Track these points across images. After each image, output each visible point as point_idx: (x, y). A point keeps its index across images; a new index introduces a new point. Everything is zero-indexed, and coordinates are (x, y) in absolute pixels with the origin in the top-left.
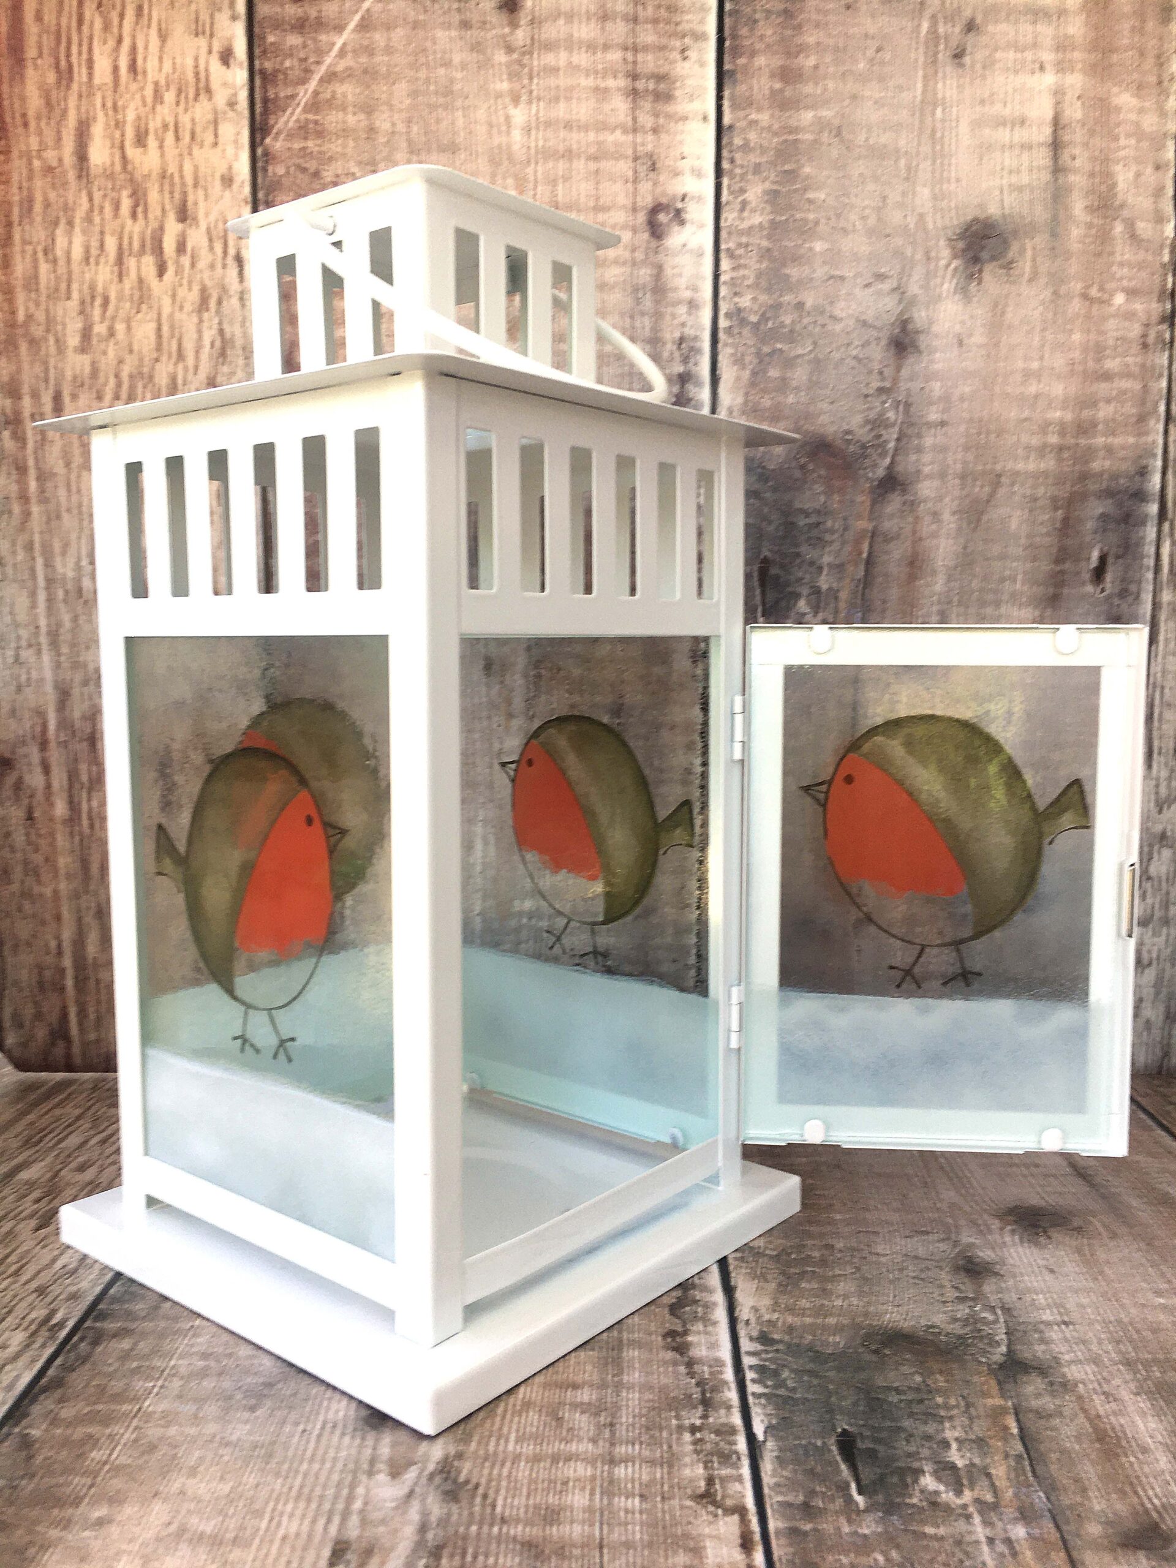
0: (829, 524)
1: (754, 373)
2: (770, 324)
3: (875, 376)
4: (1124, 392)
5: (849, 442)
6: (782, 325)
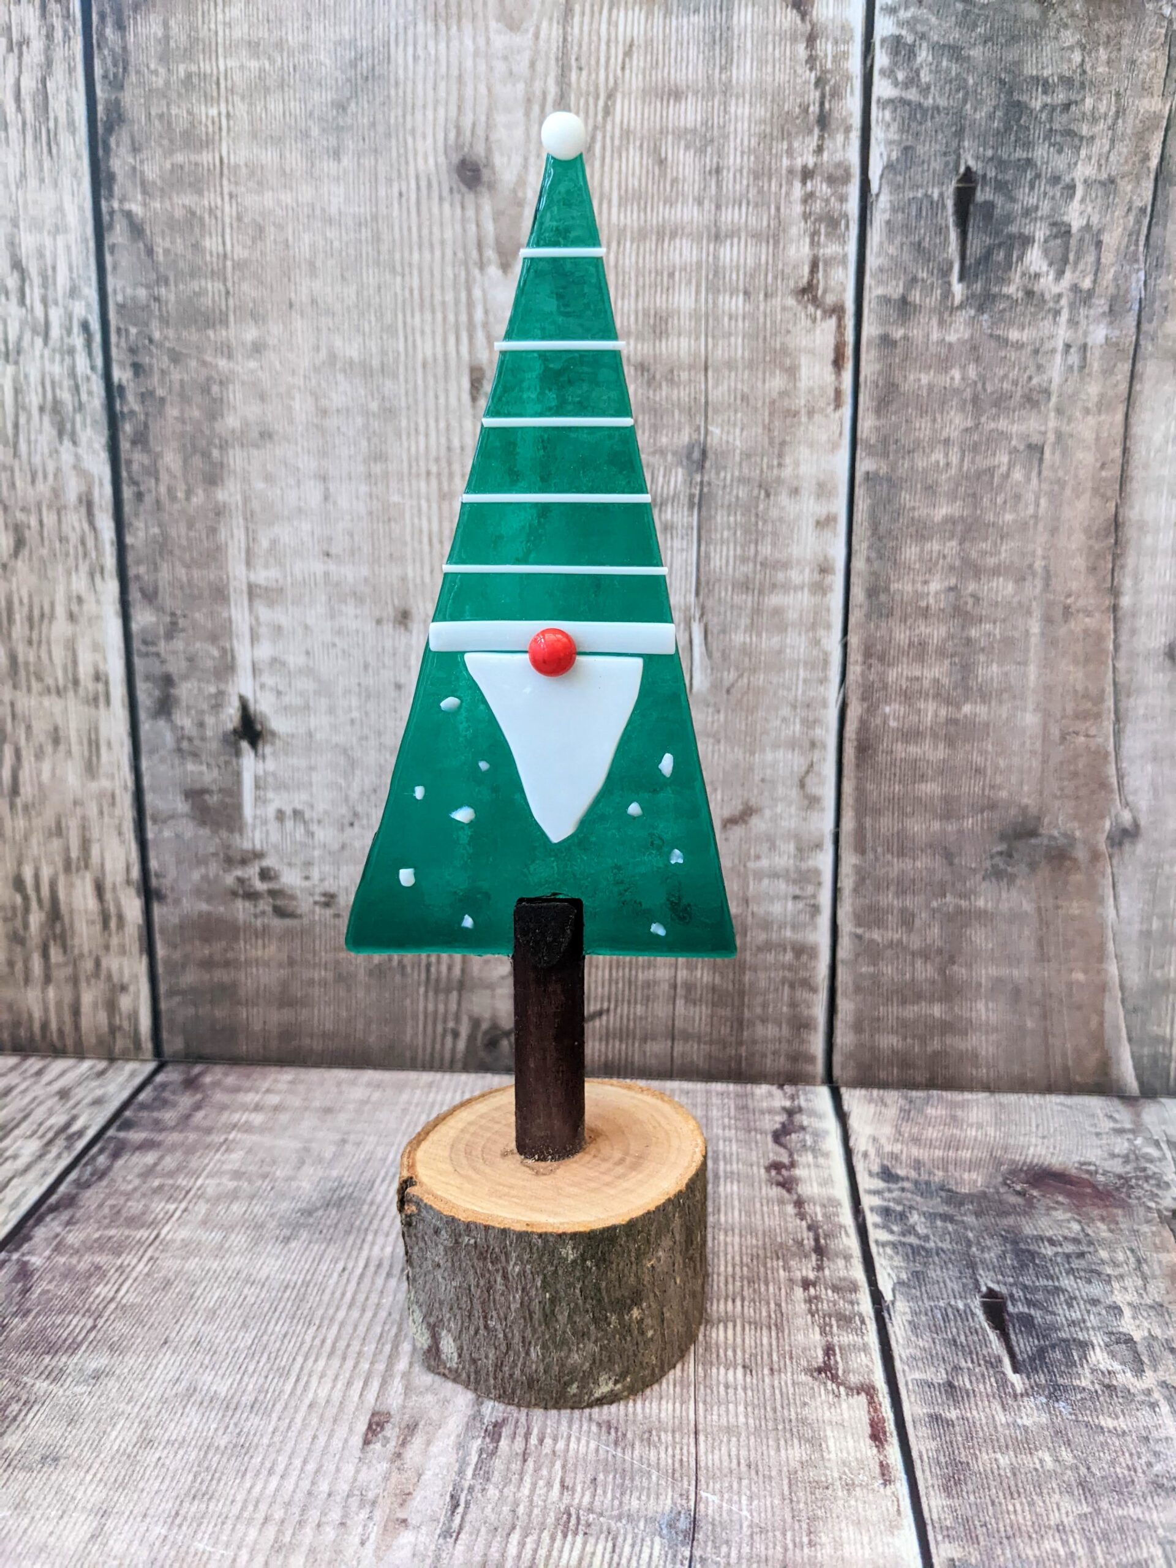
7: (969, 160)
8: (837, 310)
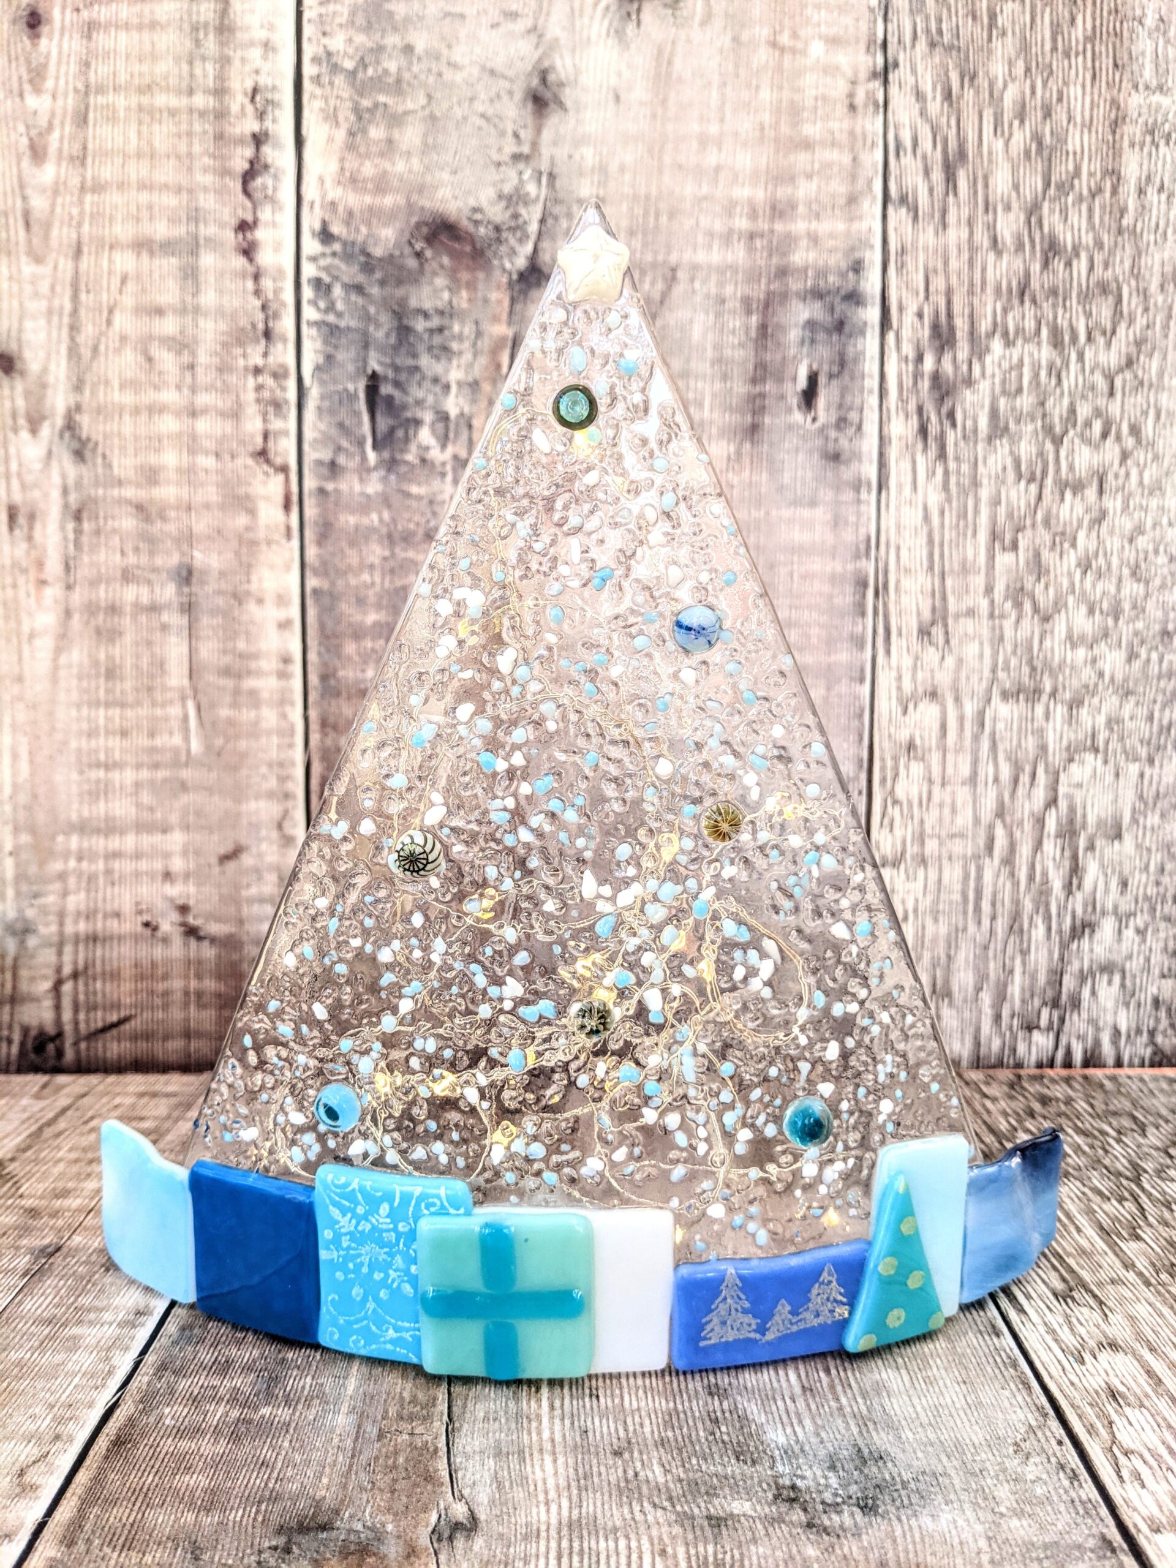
0: (456, 328)
1: (351, 134)
2: (370, 71)
3: (509, 138)
4: (827, 165)
5: (476, 223)
6: (386, 72)
7: (374, 365)
8: (284, 469)
